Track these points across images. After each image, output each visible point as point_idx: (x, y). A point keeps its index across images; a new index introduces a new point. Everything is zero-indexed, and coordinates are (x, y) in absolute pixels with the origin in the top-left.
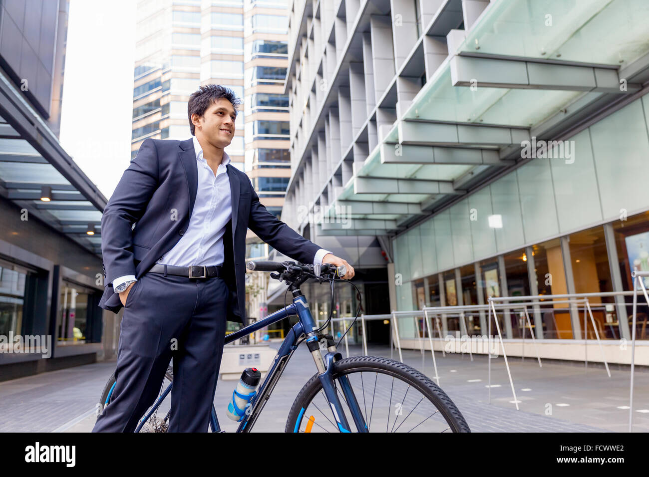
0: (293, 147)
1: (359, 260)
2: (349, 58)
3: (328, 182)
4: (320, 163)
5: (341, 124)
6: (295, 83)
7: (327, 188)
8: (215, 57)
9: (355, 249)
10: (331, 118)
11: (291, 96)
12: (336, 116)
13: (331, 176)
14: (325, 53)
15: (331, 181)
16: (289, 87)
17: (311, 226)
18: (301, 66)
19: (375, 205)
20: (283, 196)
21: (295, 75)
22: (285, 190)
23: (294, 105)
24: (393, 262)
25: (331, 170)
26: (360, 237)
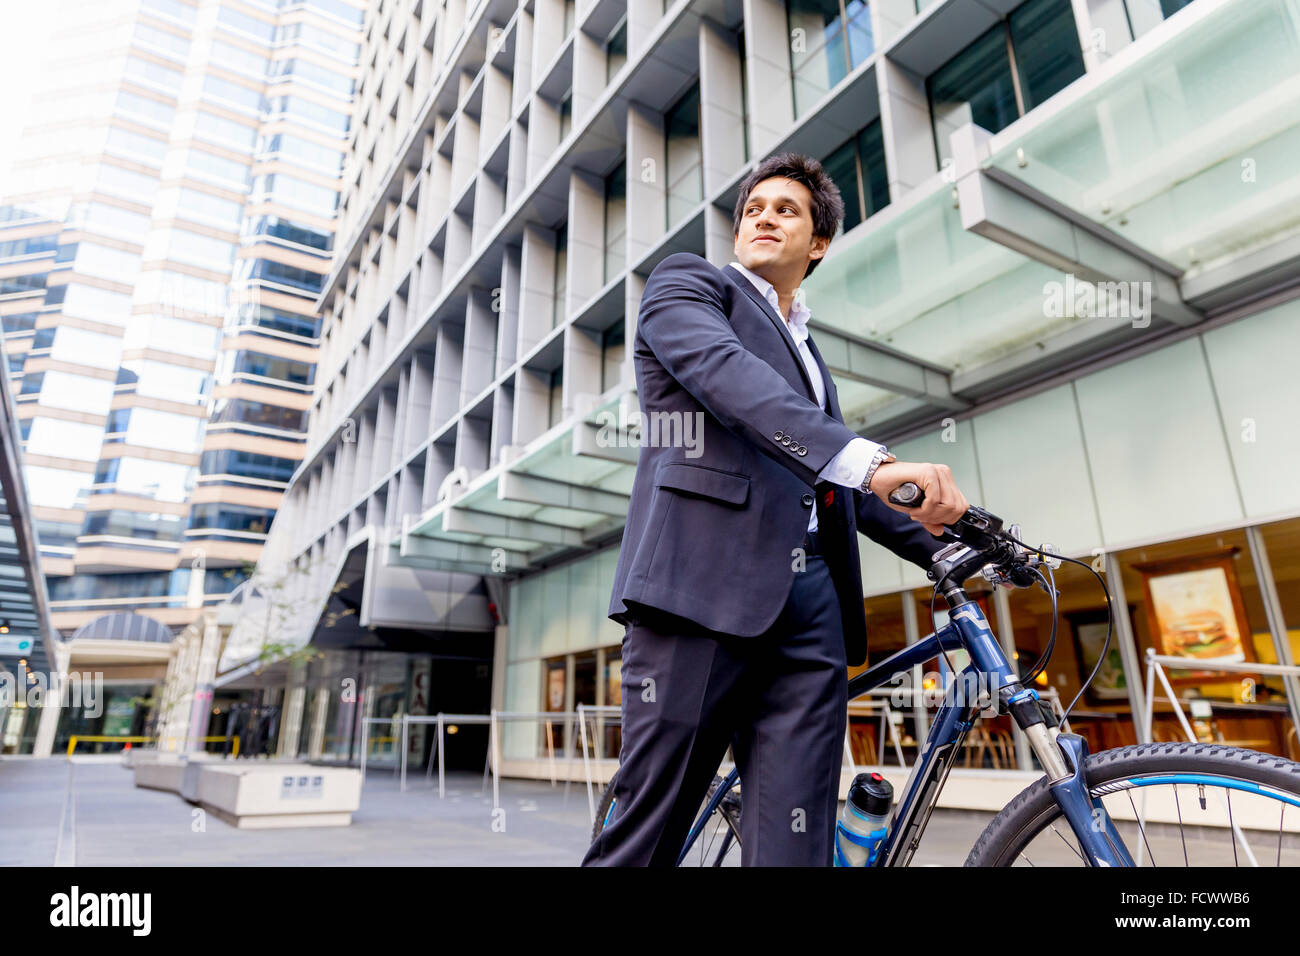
0: (319, 406)
1: (448, 616)
2: (472, 280)
3: (390, 475)
4: (378, 443)
5: (436, 382)
6: (342, 301)
7: (386, 485)
8: (180, 224)
9: (445, 595)
10: (414, 370)
11: (330, 320)
12: (428, 368)
13: (401, 464)
14: (419, 263)
15: (398, 475)
16: (329, 305)
17: (371, 546)
18: (360, 275)
19: (512, 524)
20: (282, 490)
21: (343, 287)
22: (286, 480)
23: (333, 335)
24: (506, 622)
25: (401, 456)
26: (456, 576)
